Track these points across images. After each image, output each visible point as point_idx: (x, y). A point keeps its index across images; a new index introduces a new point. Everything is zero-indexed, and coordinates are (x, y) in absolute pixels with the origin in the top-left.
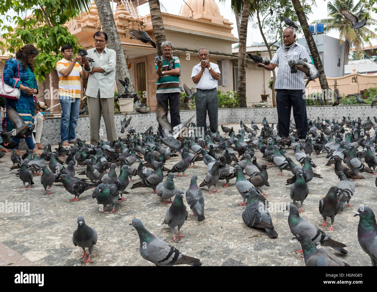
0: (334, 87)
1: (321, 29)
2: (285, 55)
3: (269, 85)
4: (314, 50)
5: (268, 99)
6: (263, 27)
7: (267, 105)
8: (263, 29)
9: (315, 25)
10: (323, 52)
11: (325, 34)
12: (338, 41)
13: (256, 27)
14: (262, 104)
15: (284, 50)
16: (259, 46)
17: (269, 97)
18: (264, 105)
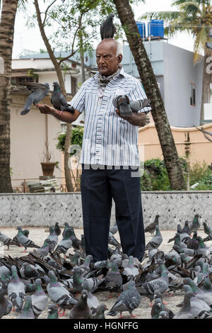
0: (185, 146)
1: (158, 32)
2: (99, 94)
3: (57, 142)
4: (147, 74)
5: (56, 172)
6: (46, 23)
7: (54, 185)
8: (46, 29)
9: (146, 22)
10: (162, 76)
11: (165, 41)
12: (192, 56)
13: (33, 25)
14: (43, 182)
15: (97, 85)
16: (35, 59)
17: (57, 167)
18: (48, 185)
